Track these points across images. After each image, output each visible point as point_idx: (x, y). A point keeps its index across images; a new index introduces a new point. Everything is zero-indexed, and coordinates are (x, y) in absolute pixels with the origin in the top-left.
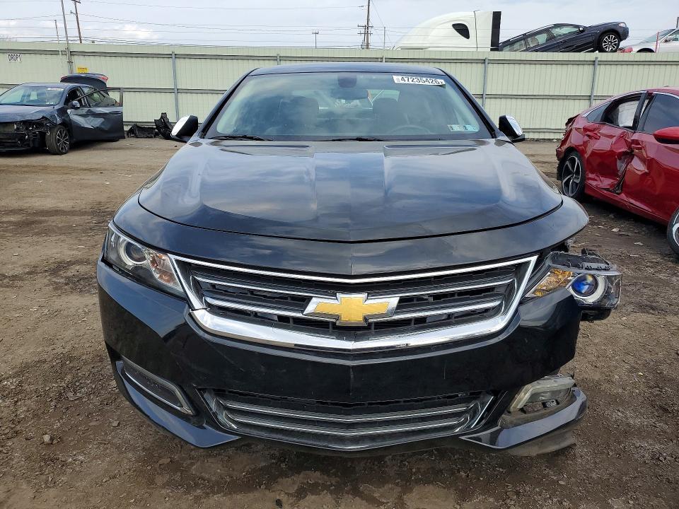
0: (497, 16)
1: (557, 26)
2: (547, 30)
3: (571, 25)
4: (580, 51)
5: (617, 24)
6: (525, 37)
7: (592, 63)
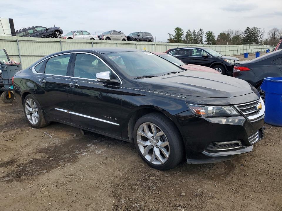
0: (11, 21)
1: (37, 27)
2: (33, 28)
3: (43, 27)
4: (48, 37)
5: (59, 28)
6: (25, 30)
7: (59, 42)
